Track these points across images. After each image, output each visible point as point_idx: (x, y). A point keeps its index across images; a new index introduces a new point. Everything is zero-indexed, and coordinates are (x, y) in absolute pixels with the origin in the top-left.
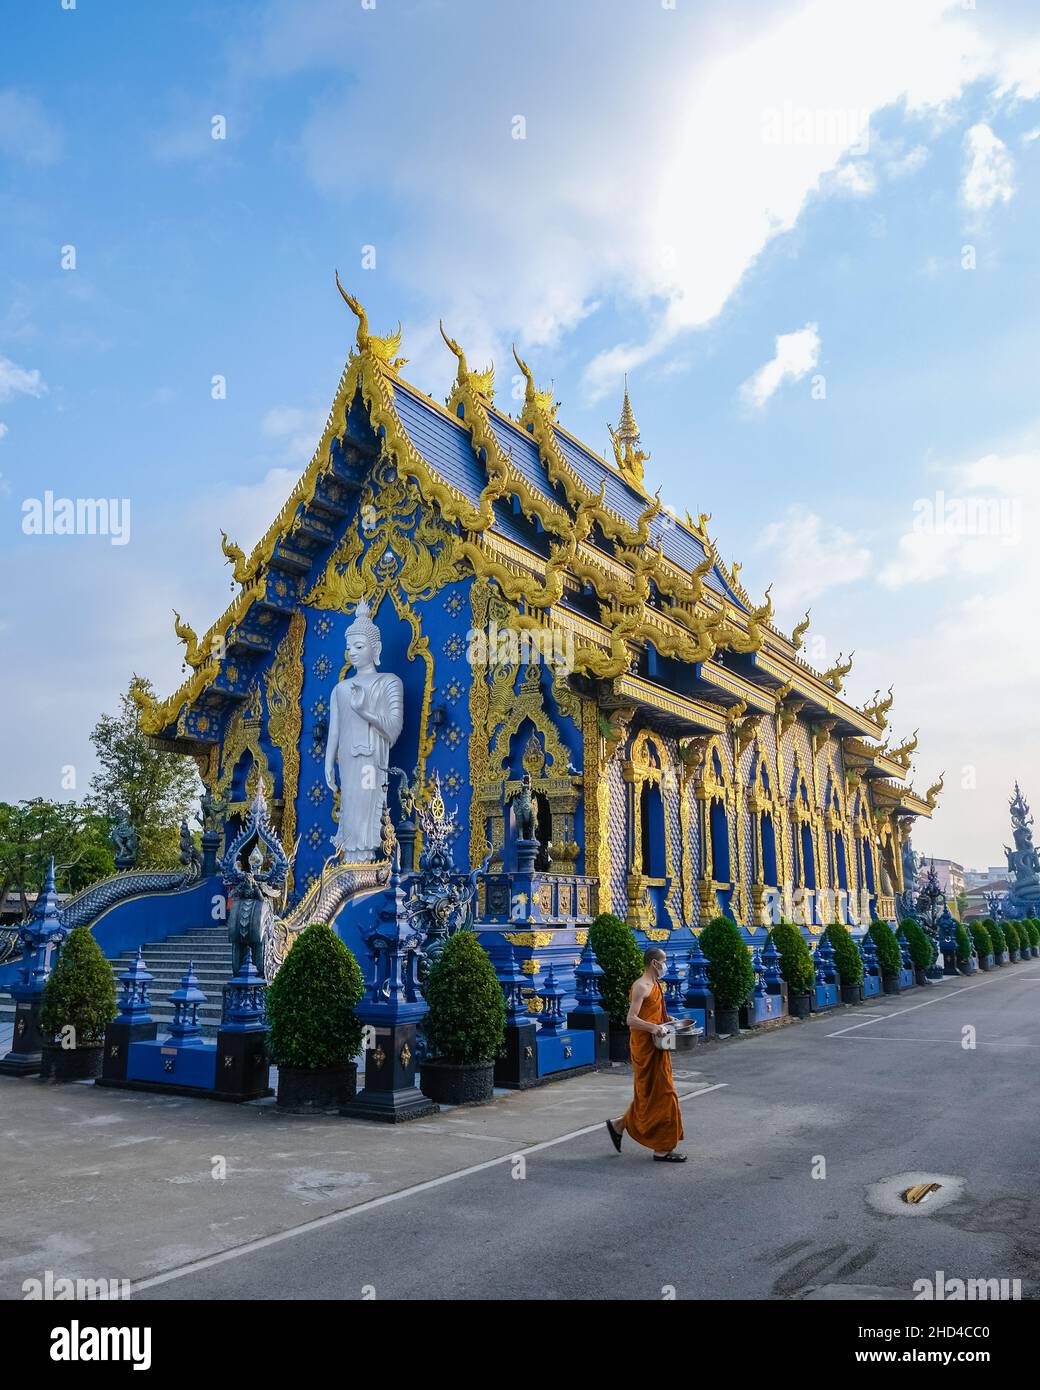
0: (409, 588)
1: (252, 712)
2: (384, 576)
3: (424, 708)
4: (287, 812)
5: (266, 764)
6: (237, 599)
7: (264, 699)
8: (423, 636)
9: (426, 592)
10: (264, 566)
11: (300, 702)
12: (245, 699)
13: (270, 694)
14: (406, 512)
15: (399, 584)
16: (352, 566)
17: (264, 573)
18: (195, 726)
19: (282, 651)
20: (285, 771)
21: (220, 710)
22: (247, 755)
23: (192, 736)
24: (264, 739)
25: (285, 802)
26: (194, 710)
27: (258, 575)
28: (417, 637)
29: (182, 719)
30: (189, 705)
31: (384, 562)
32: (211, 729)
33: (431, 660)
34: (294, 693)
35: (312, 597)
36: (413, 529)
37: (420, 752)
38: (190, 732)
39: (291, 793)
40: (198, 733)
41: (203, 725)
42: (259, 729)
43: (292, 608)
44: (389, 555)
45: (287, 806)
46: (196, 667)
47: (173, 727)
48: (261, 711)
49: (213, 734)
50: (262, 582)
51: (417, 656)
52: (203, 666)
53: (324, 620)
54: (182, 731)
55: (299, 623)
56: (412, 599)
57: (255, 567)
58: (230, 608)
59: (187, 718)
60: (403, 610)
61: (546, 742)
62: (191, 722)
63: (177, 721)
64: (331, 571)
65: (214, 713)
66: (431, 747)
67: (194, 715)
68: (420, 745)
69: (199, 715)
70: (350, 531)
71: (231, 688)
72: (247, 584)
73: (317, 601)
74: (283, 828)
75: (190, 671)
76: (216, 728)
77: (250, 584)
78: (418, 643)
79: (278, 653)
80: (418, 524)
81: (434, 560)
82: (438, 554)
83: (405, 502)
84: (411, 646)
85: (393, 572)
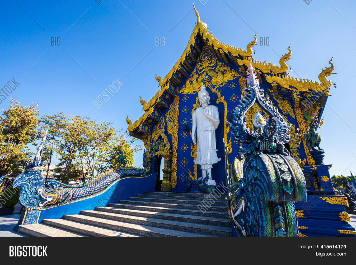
0: (215, 84)
1: (162, 125)
2: (206, 82)
3: (225, 118)
4: (174, 154)
5: (167, 139)
6: (160, 90)
7: (165, 121)
8: (222, 96)
9: (222, 84)
10: (169, 80)
11: (178, 120)
12: (160, 121)
13: (167, 119)
15: (211, 83)
16: (195, 81)
17: (169, 82)
18: (144, 128)
19: (172, 107)
20: (173, 141)
21: (151, 125)
22: (160, 137)
23: (143, 131)
24: (166, 132)
25: (173, 151)
26: (144, 123)
27: (167, 83)
28: (220, 97)
29: (141, 125)
30: (143, 121)
31: (205, 79)
32: (149, 130)
33: (226, 103)
34: (176, 119)
35: (182, 91)
36: (215, 69)
37: (224, 132)
38: (143, 130)
39: (175, 148)
40: (145, 130)
41: (147, 128)
42: (164, 129)
43: (175, 94)
44: (207, 77)
45: (174, 152)
46: (146, 111)
47: (138, 128)
48: (165, 125)
49: (149, 132)
50: (168, 84)
51: (220, 102)
52: (148, 110)
53: (185, 97)
54: (141, 129)
55: (177, 99)
56: (217, 87)
57: (166, 81)
58: (157, 93)
59: (142, 126)
60: (214, 90)
62: (143, 127)
63: (139, 126)
64: (187, 84)
65: (150, 126)
66: (229, 130)
67: (144, 125)
68: (224, 129)
69: (146, 125)
70: (193, 73)
71: (156, 117)
72: (163, 86)
74: (172, 159)
75: (144, 112)
76: (150, 130)
77: (164, 86)
78: (220, 99)
79: (170, 108)
80: (216, 67)
81: (224, 75)
82: (225, 73)
83: (212, 62)
84: (218, 100)
85: (209, 80)
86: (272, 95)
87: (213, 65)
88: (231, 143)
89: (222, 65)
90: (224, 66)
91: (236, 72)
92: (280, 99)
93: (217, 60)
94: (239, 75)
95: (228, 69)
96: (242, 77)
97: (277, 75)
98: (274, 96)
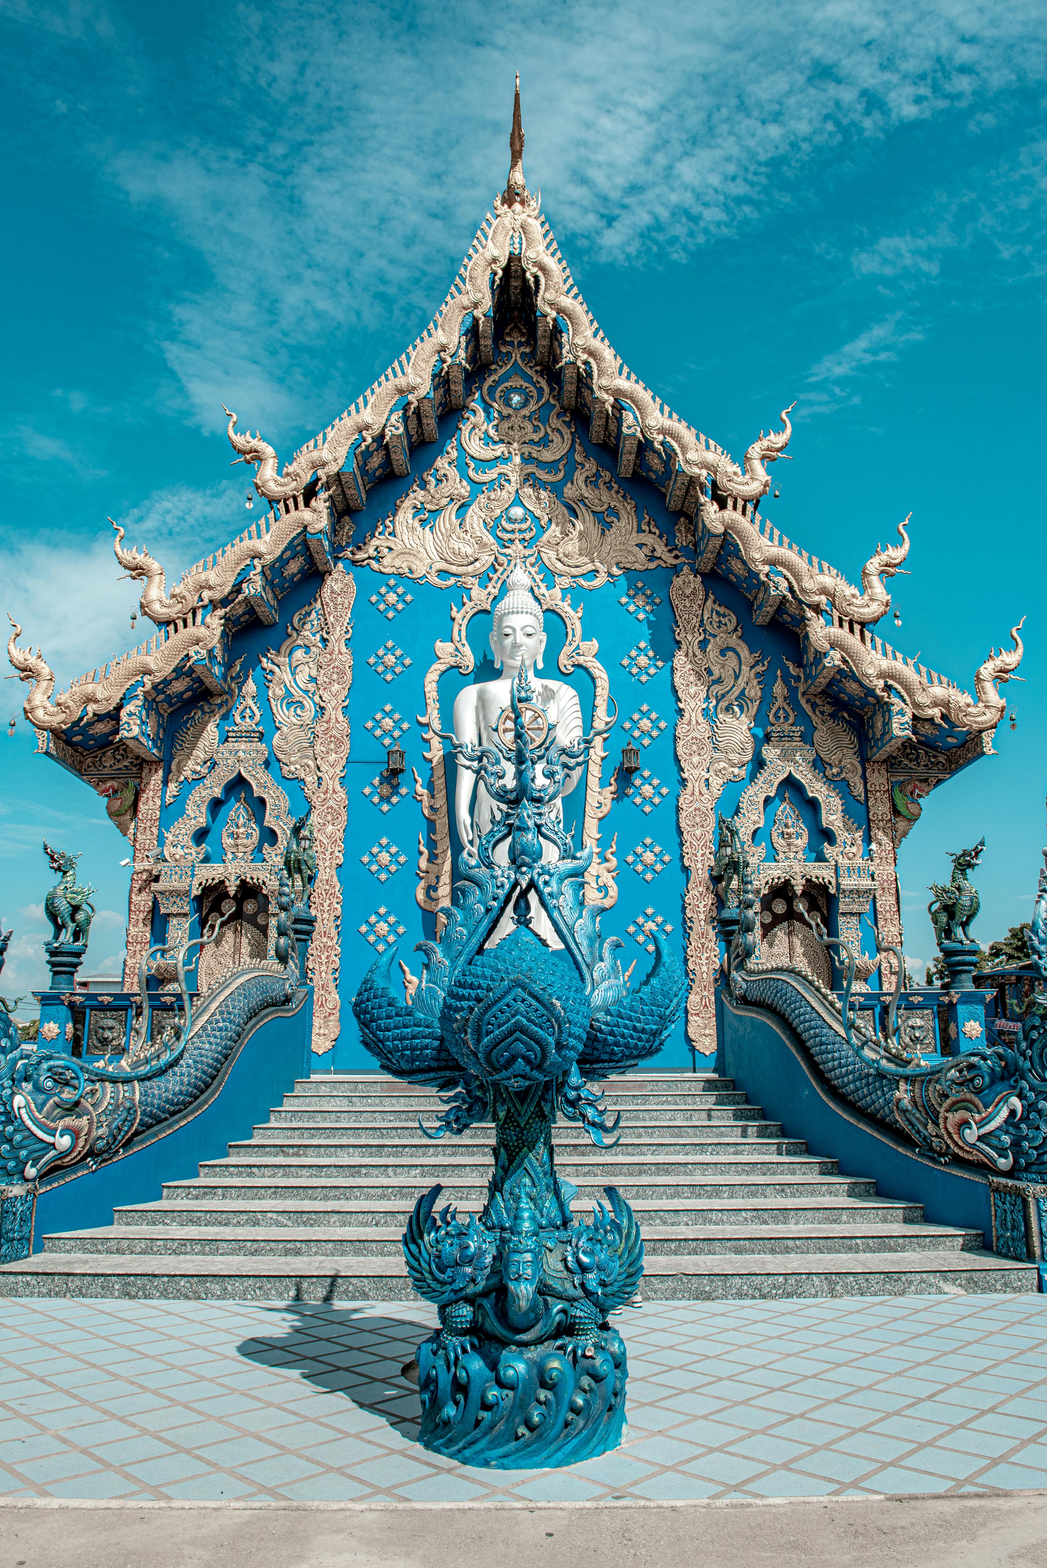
0: (559, 565)
1: (241, 717)
2: (512, 541)
7: (262, 699)
8: (587, 637)
9: (590, 576)
10: (328, 478)
11: (349, 710)
13: (276, 690)
14: (547, 456)
15: (539, 558)
16: (450, 515)
17: (323, 490)
19: (304, 625)
27: (316, 493)
28: (578, 638)
30: (149, 686)
31: (510, 520)
33: (605, 676)
34: (333, 695)
35: (368, 550)
36: (563, 483)
37: (589, 809)
39: (331, 855)
42: (259, 745)
44: (517, 512)
50: (321, 503)
51: (579, 665)
53: (393, 588)
55: (342, 586)
56: (566, 582)
60: (549, 597)
61: (823, 812)
64: (405, 516)
66: (608, 802)
68: (589, 798)
70: (441, 463)
73: (378, 559)
78: (578, 647)
79: (294, 628)
80: (569, 478)
81: (603, 533)
82: (610, 525)
83: (545, 442)
84: (567, 650)
85: (528, 536)
86: (797, 688)
87: (552, 458)
88: (614, 862)
89: (597, 475)
90: (610, 488)
91: (660, 537)
92: (822, 713)
93: (573, 441)
94: (676, 557)
95: (626, 509)
96: (686, 569)
97: (846, 625)
98: (804, 694)
